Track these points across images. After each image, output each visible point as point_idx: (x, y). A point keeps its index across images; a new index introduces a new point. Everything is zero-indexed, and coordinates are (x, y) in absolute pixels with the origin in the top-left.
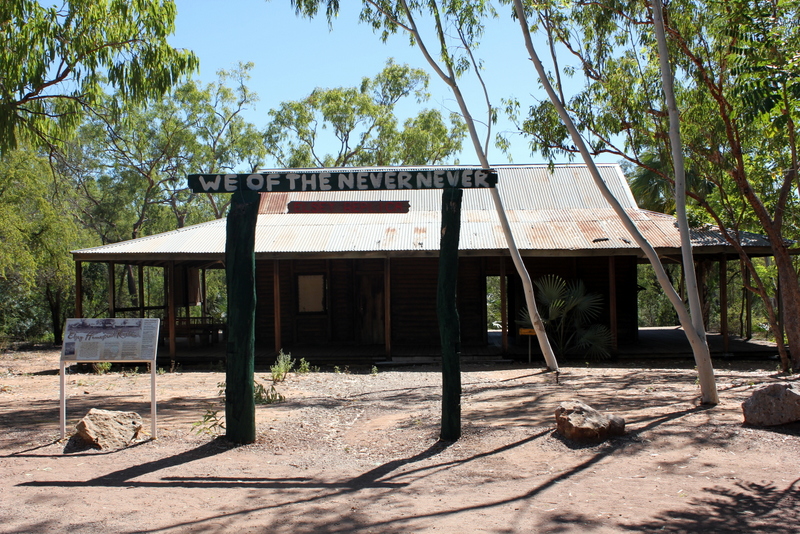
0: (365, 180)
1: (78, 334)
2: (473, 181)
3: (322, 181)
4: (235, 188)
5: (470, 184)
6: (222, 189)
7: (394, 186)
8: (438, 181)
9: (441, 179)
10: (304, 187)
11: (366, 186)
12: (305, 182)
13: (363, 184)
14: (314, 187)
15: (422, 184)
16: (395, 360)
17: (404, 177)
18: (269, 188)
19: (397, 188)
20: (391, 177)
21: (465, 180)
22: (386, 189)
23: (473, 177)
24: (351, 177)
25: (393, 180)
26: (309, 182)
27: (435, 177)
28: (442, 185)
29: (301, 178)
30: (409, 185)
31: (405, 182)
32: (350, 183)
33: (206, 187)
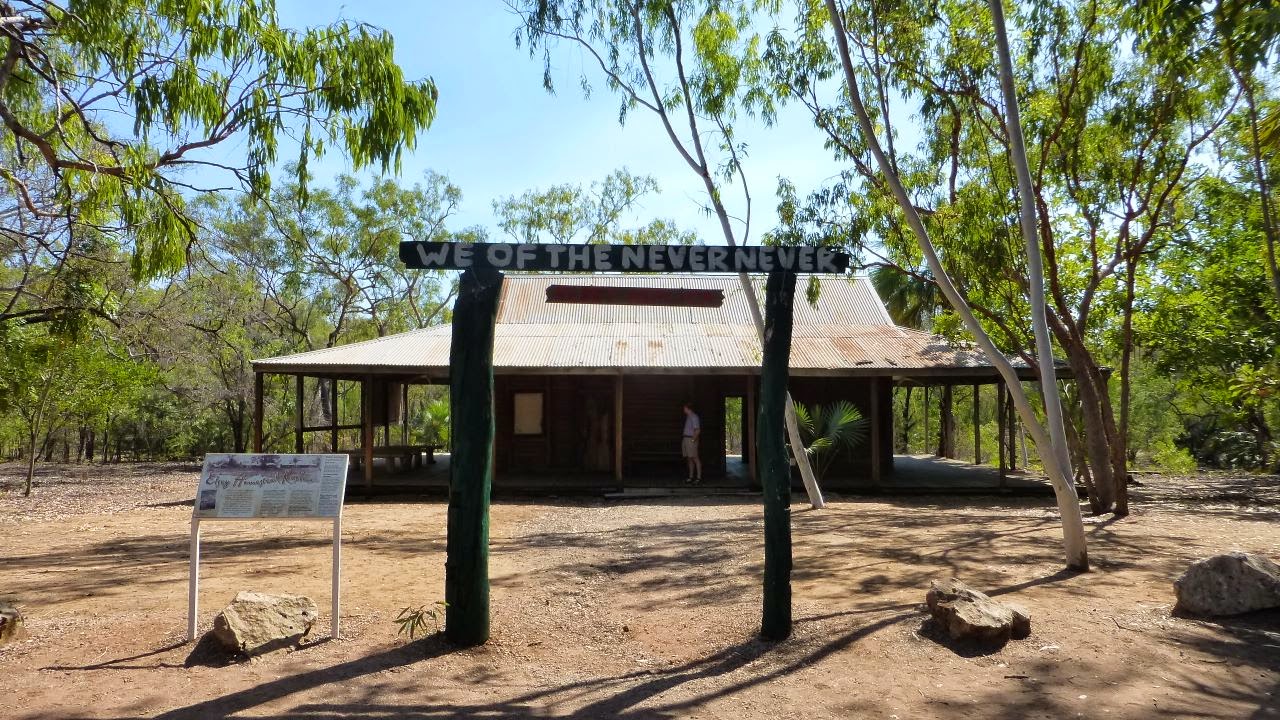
0: (660, 257)
1: (222, 478)
2: (814, 262)
3: (599, 257)
4: (468, 263)
5: (810, 266)
6: (450, 264)
7: (702, 266)
8: (764, 260)
9: (770, 258)
10: (572, 264)
11: (662, 266)
12: (573, 258)
13: (658, 262)
14: (586, 264)
15: (743, 264)
16: (627, 493)
17: (717, 255)
18: (520, 263)
19: (706, 269)
20: (698, 254)
21: (804, 261)
22: (691, 270)
23: (814, 256)
24: (641, 252)
25: (701, 258)
26: (579, 257)
27: (762, 255)
28: (771, 267)
29: (567, 252)
30: (723, 266)
31: (718, 261)
32: (639, 261)
33: (426, 259)
